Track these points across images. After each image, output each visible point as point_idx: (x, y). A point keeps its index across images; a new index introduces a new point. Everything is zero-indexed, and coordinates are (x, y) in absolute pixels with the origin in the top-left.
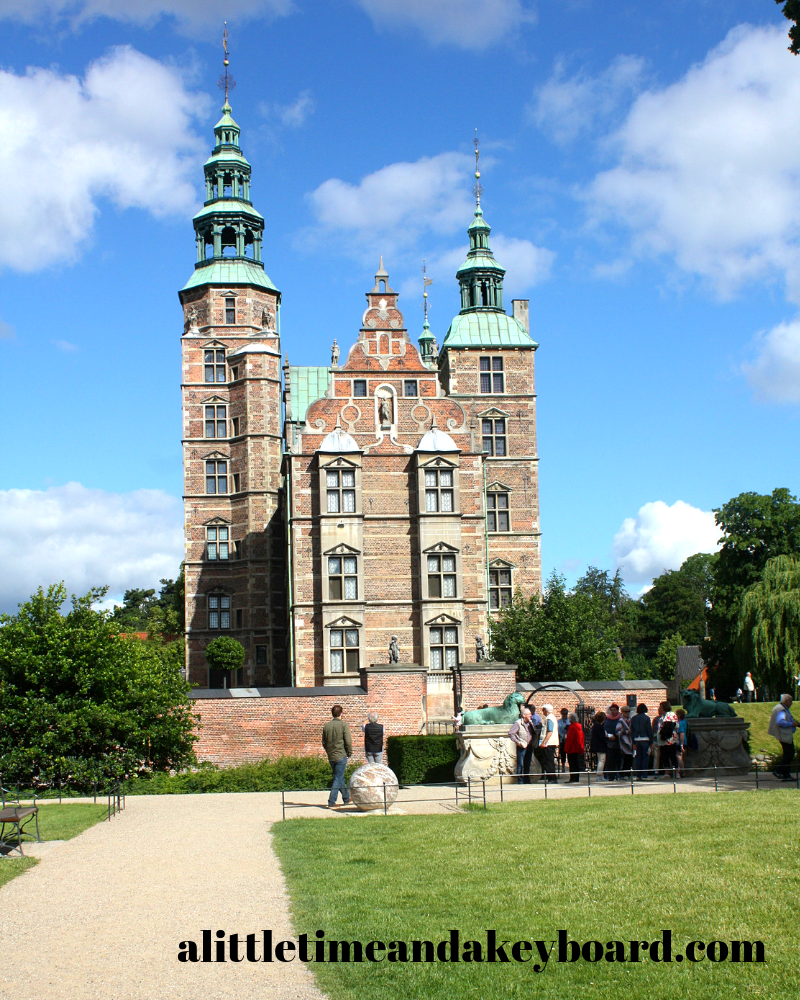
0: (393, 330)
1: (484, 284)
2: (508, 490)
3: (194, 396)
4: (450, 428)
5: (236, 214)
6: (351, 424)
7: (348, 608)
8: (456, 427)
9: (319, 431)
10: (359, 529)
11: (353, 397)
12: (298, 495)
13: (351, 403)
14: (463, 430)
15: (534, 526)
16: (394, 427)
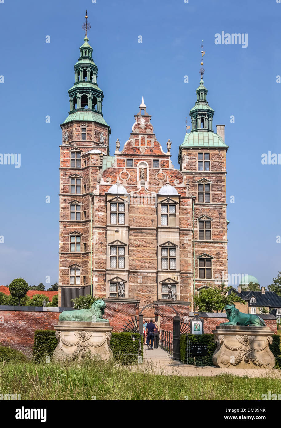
0: (148, 134)
1: (202, 118)
2: (211, 219)
3: (65, 174)
4: (176, 184)
5: (88, 89)
6: (125, 181)
7: (119, 273)
8: (179, 184)
9: (108, 184)
10: (126, 233)
11: (126, 167)
12: (96, 216)
13: (125, 170)
14: (183, 185)
15: (224, 238)
16: (147, 183)
